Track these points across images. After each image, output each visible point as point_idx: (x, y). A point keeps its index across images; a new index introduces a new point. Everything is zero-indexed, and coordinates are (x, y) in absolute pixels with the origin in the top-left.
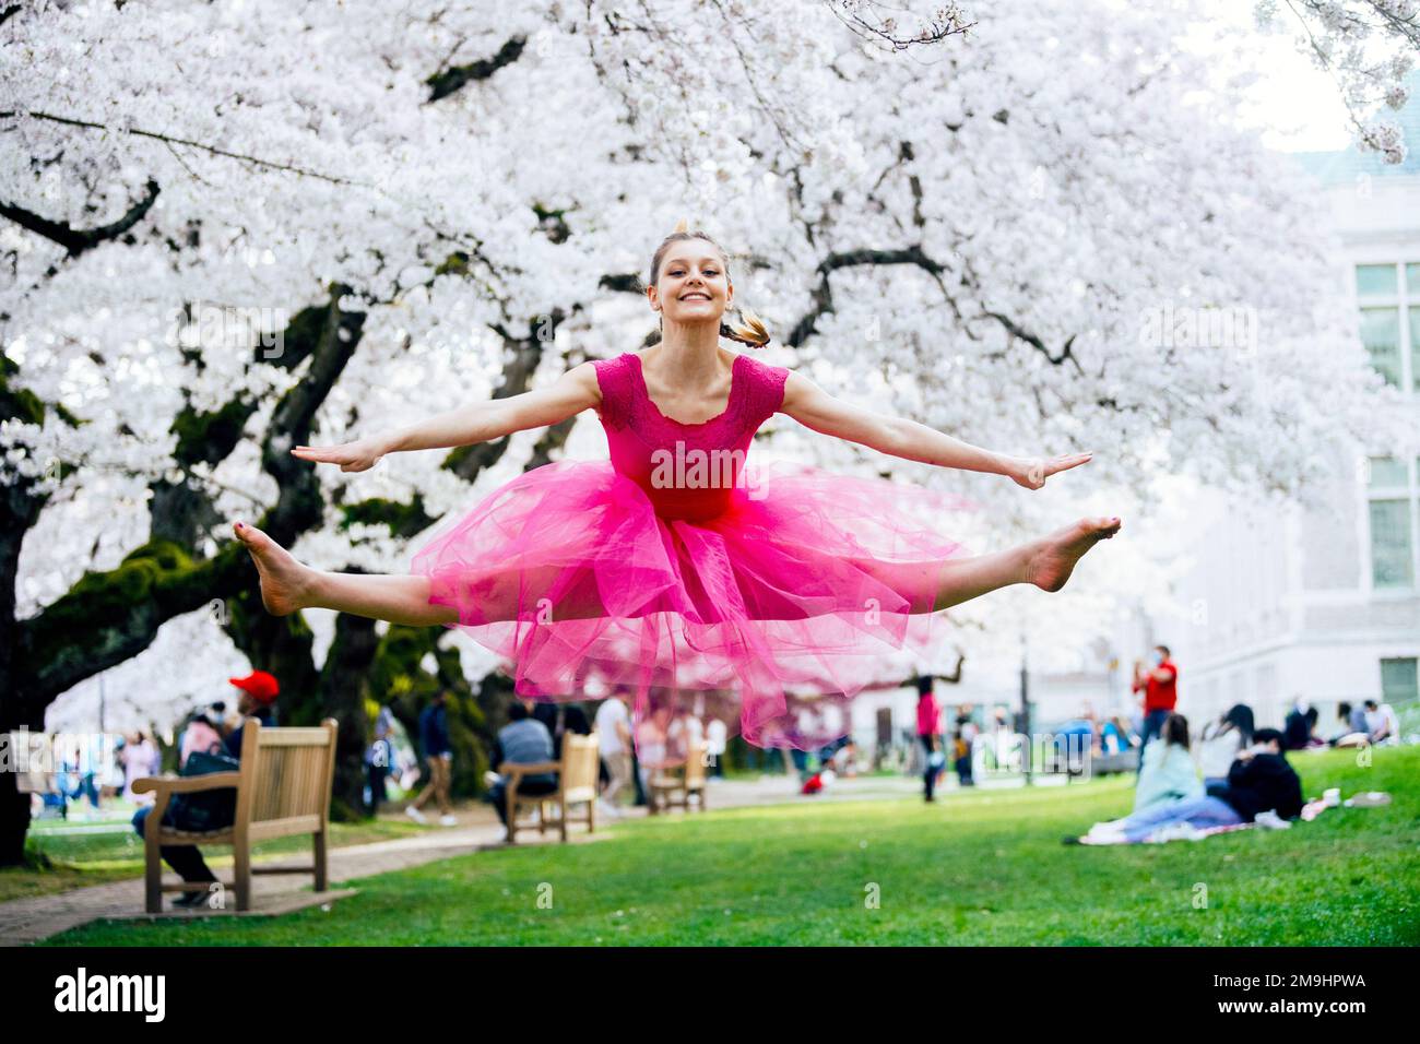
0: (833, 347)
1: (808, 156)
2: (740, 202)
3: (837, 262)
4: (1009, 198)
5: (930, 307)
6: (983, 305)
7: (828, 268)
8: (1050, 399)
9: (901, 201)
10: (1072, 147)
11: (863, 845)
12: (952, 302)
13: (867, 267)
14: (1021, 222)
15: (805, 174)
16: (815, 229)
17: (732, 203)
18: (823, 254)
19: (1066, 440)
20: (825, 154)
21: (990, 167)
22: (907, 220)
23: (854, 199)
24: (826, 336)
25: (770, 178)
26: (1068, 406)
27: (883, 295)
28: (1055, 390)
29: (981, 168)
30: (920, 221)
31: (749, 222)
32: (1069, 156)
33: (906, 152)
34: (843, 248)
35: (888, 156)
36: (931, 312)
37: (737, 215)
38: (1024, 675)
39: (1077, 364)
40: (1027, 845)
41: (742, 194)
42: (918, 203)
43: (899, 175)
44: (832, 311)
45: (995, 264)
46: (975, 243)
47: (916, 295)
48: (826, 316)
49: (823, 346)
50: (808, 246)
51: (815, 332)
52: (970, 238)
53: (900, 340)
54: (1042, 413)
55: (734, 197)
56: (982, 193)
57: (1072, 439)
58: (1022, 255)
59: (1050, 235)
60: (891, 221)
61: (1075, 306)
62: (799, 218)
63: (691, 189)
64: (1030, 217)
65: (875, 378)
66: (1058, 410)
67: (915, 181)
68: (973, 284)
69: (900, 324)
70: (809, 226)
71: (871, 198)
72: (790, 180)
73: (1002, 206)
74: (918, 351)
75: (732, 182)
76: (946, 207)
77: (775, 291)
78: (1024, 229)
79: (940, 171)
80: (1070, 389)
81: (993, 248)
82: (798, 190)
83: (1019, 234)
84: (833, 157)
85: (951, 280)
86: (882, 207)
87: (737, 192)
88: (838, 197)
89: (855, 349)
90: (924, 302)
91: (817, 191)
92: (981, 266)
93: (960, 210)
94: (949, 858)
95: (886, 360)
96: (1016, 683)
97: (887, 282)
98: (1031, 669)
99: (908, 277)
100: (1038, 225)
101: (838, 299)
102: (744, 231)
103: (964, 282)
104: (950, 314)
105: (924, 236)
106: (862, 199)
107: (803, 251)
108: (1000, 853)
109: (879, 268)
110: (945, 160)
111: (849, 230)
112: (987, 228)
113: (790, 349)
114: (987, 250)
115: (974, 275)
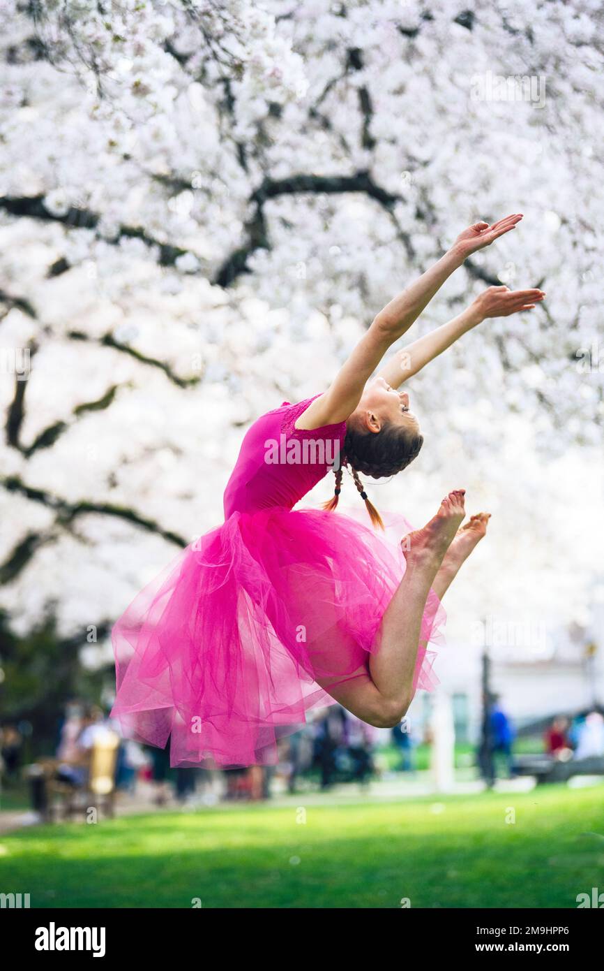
0: (267, 287)
1: (239, 68)
2: (160, 121)
3: (272, 189)
4: (474, 116)
5: (379, 244)
6: (439, 243)
7: (262, 196)
8: (515, 352)
9: (347, 117)
10: (545, 57)
11: (295, 861)
12: (404, 238)
13: (308, 196)
14: (486, 144)
15: (236, 87)
16: (249, 149)
17: (152, 121)
18: (257, 179)
19: (534, 399)
20: (258, 68)
21: (451, 79)
22: (354, 140)
23: (294, 115)
24: (258, 275)
25: (197, 90)
26: (536, 358)
27: (326, 228)
28: (521, 340)
29: (441, 80)
30: (369, 143)
31: (170, 140)
32: (543, 68)
33: (355, 60)
34: (280, 173)
35: (332, 65)
36: (381, 251)
37: (156, 136)
38: (486, 661)
39: (545, 309)
40: (482, 864)
41: (163, 111)
42: (367, 123)
43: (348, 87)
44: (267, 247)
45: (455, 193)
46: (432, 170)
47: (363, 229)
48: (261, 252)
49: (256, 287)
50: (239, 171)
51: (247, 271)
52: (426, 164)
53: (344, 282)
54: (506, 365)
55: (153, 115)
56: (442, 111)
57: (541, 397)
58: (486, 185)
59: (520, 160)
60: (335, 140)
61: (546, 245)
62: (229, 136)
63: (103, 104)
64: (497, 138)
65: (316, 323)
66: (525, 363)
67: (364, 95)
68: (429, 218)
69: (344, 263)
70: (241, 147)
71: (313, 114)
72: (219, 90)
73: (464, 126)
74: (365, 293)
75: (151, 98)
76: (399, 127)
77: (202, 223)
78: (489, 152)
79: (394, 85)
80: (538, 340)
81: (450, 176)
82: (228, 104)
83: (482, 159)
84: (268, 72)
85: (404, 212)
86: (326, 125)
87: (157, 109)
88: (275, 110)
89: (293, 289)
90: (372, 236)
91: (250, 107)
92: (439, 197)
93: (415, 131)
94: (392, 878)
95: (330, 302)
96: (476, 669)
97: (331, 212)
98: (495, 656)
99: (355, 207)
100: (506, 148)
101: (275, 231)
102: (165, 151)
103: (419, 215)
104: (402, 251)
105: (374, 160)
106: (303, 116)
107: (234, 177)
108: (453, 874)
109: (322, 199)
110: (400, 71)
111: (286, 153)
112: (446, 152)
113: (218, 289)
114: (445, 178)
115: (431, 207)
